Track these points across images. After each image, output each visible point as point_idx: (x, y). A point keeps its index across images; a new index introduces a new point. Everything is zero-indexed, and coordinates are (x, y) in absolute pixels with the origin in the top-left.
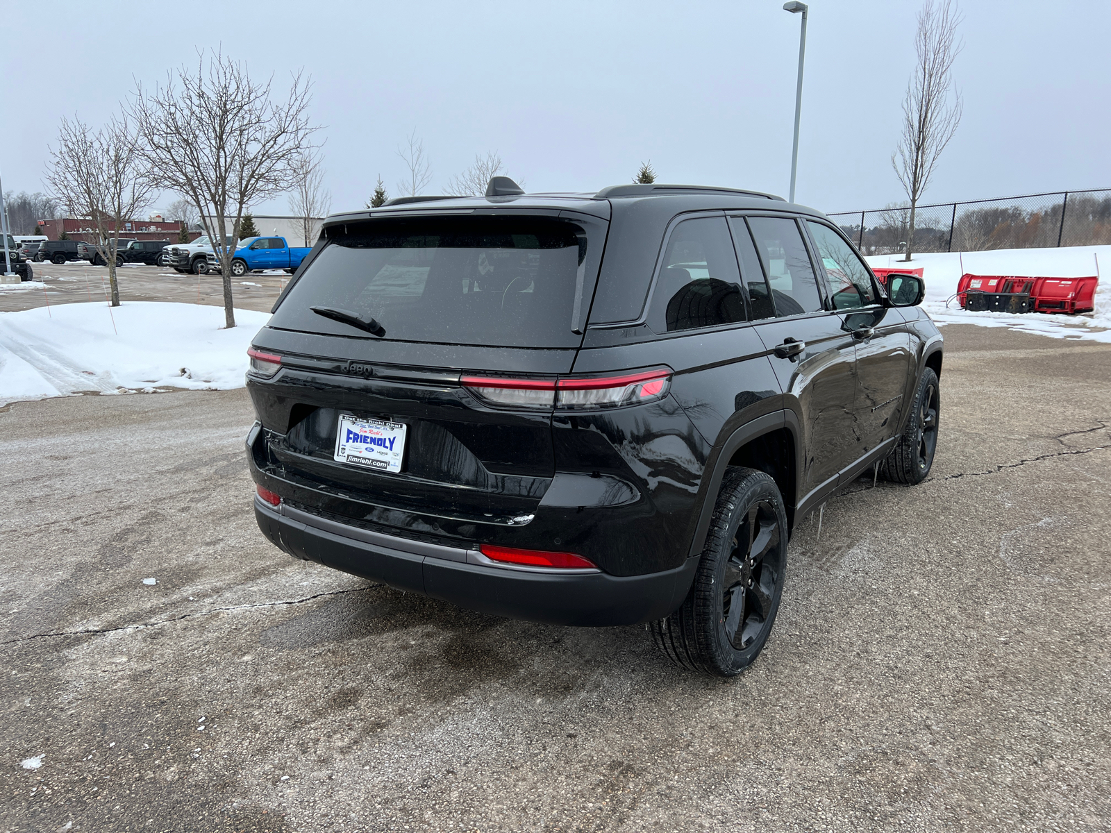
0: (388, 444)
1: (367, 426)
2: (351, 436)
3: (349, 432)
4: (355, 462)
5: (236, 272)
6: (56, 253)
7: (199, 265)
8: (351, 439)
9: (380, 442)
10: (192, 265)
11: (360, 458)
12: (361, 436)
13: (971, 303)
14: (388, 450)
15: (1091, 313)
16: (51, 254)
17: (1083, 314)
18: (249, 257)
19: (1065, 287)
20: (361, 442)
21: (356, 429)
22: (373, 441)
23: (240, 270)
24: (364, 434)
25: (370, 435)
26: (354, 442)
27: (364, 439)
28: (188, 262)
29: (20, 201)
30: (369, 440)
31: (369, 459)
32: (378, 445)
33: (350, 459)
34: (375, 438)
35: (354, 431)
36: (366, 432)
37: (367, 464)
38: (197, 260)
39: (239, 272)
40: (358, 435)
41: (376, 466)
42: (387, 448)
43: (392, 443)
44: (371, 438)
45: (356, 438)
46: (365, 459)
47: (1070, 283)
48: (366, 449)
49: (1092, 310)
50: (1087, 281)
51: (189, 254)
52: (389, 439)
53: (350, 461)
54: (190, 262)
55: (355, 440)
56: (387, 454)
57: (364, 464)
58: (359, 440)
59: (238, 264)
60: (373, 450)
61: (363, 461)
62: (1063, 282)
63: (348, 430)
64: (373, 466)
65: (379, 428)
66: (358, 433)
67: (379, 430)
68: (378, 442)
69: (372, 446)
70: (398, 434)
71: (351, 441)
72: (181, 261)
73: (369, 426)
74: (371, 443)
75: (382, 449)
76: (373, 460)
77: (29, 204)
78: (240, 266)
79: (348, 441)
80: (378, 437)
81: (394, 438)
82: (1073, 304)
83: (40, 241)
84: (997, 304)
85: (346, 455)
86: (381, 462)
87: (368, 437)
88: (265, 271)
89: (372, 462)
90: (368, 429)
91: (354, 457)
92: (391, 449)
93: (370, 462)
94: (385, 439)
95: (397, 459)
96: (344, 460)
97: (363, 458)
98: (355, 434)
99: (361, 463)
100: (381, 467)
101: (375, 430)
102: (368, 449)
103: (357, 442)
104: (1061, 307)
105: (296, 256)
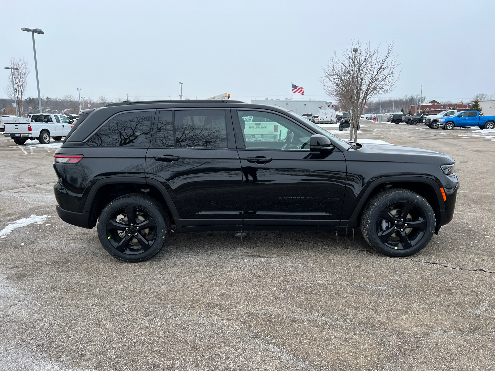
5: (448, 128)
6: (397, 119)
7: (435, 125)
10: (431, 124)
16: (395, 120)
18: (457, 121)
23: (450, 127)
28: (430, 123)
29: (410, 98)
38: (433, 123)
39: (450, 128)
51: (430, 120)
54: (431, 123)
59: (450, 124)
72: (427, 123)
77: (414, 99)
78: (451, 125)
83: (392, 115)
88: (472, 127)
105: (482, 120)
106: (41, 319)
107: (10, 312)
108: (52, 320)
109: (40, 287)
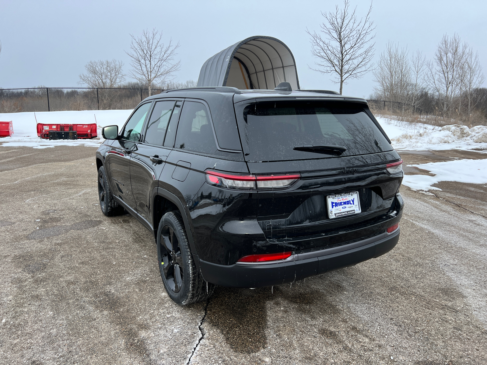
0: (352, 202)
1: (340, 198)
2: (334, 204)
3: (332, 203)
4: (340, 216)
8: (334, 206)
9: (348, 203)
11: (341, 213)
12: (339, 203)
13: (51, 136)
14: (352, 205)
15: (96, 138)
17: (94, 138)
19: (86, 128)
20: (339, 206)
21: (336, 200)
22: (345, 203)
24: (340, 202)
25: (343, 201)
26: (336, 207)
27: (341, 204)
30: (343, 204)
31: (346, 212)
32: (348, 204)
33: (337, 215)
34: (346, 202)
35: (334, 202)
36: (340, 200)
37: (346, 214)
40: (337, 203)
41: (350, 214)
42: (352, 204)
43: (353, 201)
44: (344, 202)
45: (337, 204)
46: (344, 212)
47: (87, 126)
48: (342, 208)
49: (97, 137)
50: (93, 125)
52: (352, 200)
53: (337, 216)
55: (336, 205)
56: (352, 207)
57: (344, 215)
58: (338, 205)
60: (346, 207)
61: (344, 214)
62: (84, 126)
63: (332, 202)
64: (348, 214)
65: (346, 197)
66: (337, 202)
67: (346, 198)
68: (347, 203)
69: (345, 205)
70: (355, 197)
71: (334, 207)
73: (341, 197)
74: (344, 205)
75: (349, 205)
76: (348, 212)
79: (333, 208)
80: (346, 201)
81: (354, 199)
82: (91, 135)
84: (63, 136)
85: (333, 214)
86: (352, 211)
87: (342, 202)
89: (348, 213)
90: (341, 199)
91: (338, 213)
92: (353, 204)
93: (346, 213)
94: (350, 201)
95: (357, 207)
96: (334, 217)
97: (343, 212)
98: (336, 203)
99: (343, 215)
100: (353, 213)
101: (345, 198)
102: (344, 208)
103: (337, 206)
104: (86, 136)
106: (434, 249)
107: (457, 261)
108: (427, 246)
109: (430, 271)
